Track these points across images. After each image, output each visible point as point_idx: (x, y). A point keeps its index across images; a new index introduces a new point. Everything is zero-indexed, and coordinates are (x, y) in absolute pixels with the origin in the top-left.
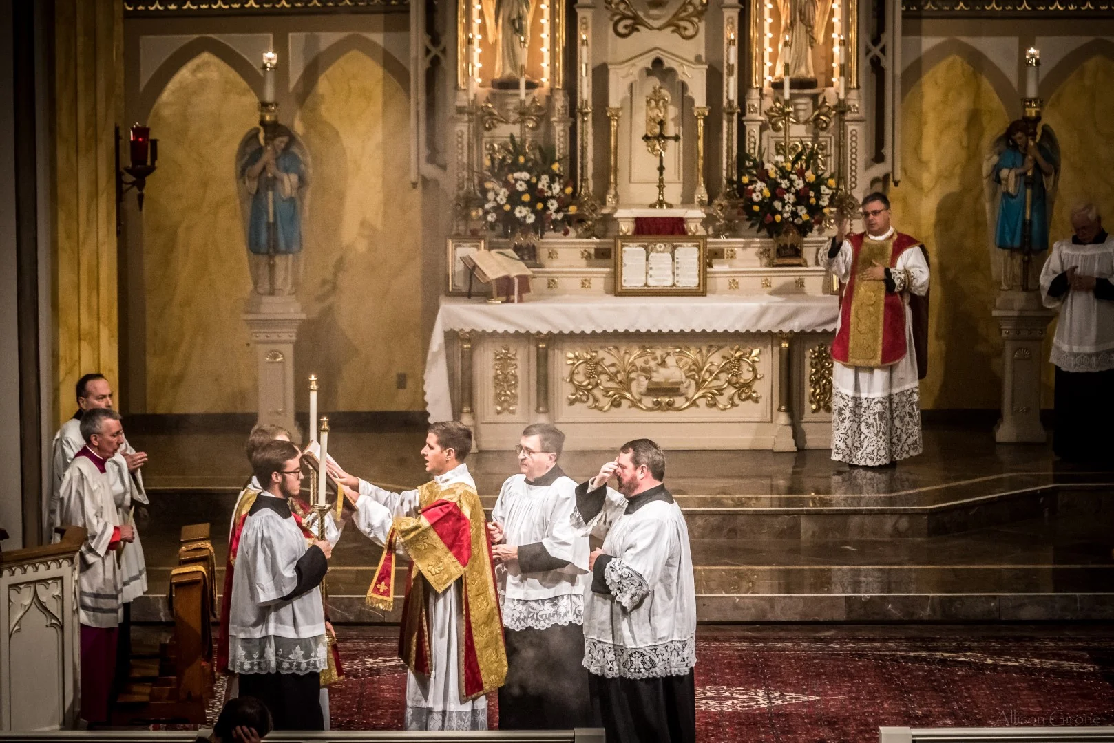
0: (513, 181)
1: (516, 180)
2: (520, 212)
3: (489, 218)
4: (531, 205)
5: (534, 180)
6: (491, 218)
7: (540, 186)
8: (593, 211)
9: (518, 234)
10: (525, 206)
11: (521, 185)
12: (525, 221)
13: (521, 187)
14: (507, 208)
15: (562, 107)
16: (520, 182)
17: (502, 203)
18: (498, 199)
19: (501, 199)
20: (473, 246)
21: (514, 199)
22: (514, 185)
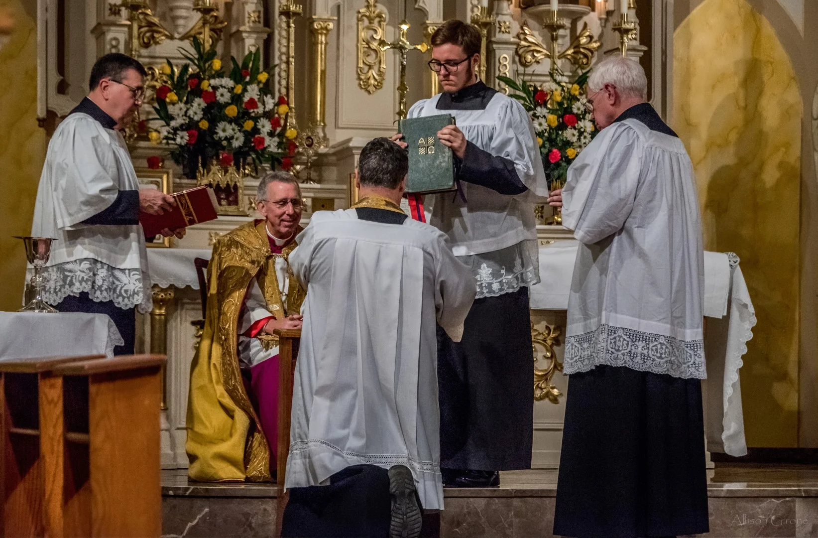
0: (210, 90)
1: (215, 88)
2: (224, 130)
3: (178, 140)
4: (237, 121)
5: (239, 89)
6: (182, 138)
7: (246, 99)
8: (310, 146)
9: (215, 168)
10: (230, 122)
11: (222, 95)
12: (230, 144)
13: (223, 97)
14: (204, 125)
15: (254, 12)
16: (221, 90)
17: (196, 118)
18: (191, 113)
19: (196, 113)
20: (152, 182)
21: (214, 111)
22: (213, 94)
